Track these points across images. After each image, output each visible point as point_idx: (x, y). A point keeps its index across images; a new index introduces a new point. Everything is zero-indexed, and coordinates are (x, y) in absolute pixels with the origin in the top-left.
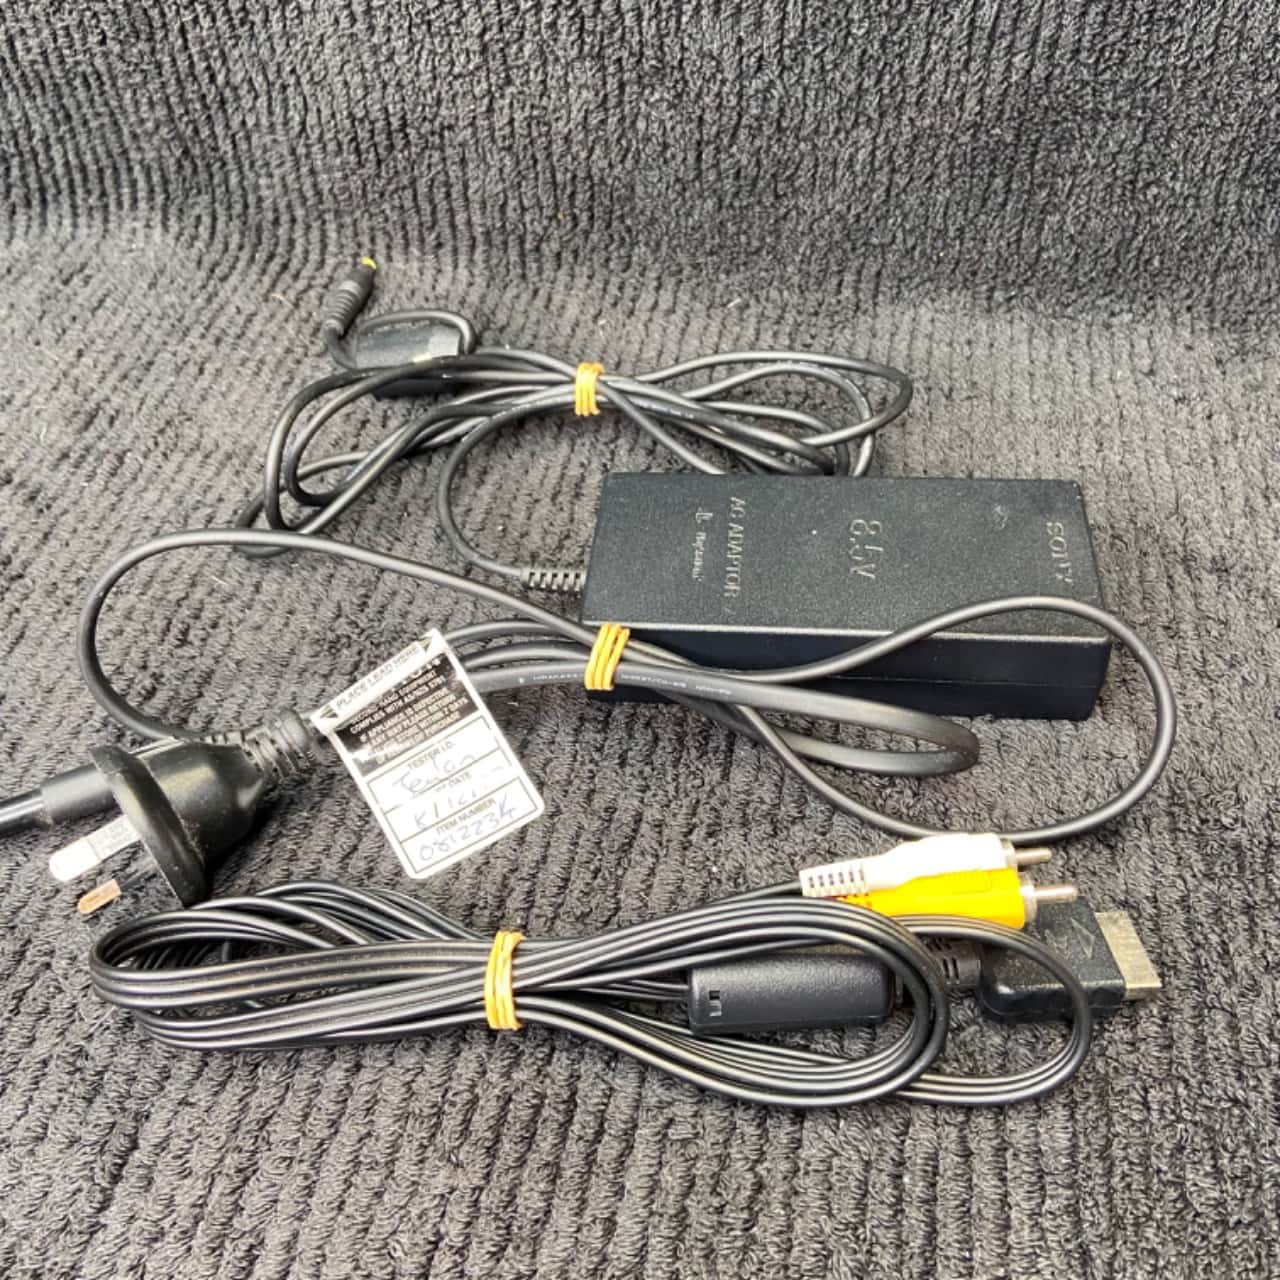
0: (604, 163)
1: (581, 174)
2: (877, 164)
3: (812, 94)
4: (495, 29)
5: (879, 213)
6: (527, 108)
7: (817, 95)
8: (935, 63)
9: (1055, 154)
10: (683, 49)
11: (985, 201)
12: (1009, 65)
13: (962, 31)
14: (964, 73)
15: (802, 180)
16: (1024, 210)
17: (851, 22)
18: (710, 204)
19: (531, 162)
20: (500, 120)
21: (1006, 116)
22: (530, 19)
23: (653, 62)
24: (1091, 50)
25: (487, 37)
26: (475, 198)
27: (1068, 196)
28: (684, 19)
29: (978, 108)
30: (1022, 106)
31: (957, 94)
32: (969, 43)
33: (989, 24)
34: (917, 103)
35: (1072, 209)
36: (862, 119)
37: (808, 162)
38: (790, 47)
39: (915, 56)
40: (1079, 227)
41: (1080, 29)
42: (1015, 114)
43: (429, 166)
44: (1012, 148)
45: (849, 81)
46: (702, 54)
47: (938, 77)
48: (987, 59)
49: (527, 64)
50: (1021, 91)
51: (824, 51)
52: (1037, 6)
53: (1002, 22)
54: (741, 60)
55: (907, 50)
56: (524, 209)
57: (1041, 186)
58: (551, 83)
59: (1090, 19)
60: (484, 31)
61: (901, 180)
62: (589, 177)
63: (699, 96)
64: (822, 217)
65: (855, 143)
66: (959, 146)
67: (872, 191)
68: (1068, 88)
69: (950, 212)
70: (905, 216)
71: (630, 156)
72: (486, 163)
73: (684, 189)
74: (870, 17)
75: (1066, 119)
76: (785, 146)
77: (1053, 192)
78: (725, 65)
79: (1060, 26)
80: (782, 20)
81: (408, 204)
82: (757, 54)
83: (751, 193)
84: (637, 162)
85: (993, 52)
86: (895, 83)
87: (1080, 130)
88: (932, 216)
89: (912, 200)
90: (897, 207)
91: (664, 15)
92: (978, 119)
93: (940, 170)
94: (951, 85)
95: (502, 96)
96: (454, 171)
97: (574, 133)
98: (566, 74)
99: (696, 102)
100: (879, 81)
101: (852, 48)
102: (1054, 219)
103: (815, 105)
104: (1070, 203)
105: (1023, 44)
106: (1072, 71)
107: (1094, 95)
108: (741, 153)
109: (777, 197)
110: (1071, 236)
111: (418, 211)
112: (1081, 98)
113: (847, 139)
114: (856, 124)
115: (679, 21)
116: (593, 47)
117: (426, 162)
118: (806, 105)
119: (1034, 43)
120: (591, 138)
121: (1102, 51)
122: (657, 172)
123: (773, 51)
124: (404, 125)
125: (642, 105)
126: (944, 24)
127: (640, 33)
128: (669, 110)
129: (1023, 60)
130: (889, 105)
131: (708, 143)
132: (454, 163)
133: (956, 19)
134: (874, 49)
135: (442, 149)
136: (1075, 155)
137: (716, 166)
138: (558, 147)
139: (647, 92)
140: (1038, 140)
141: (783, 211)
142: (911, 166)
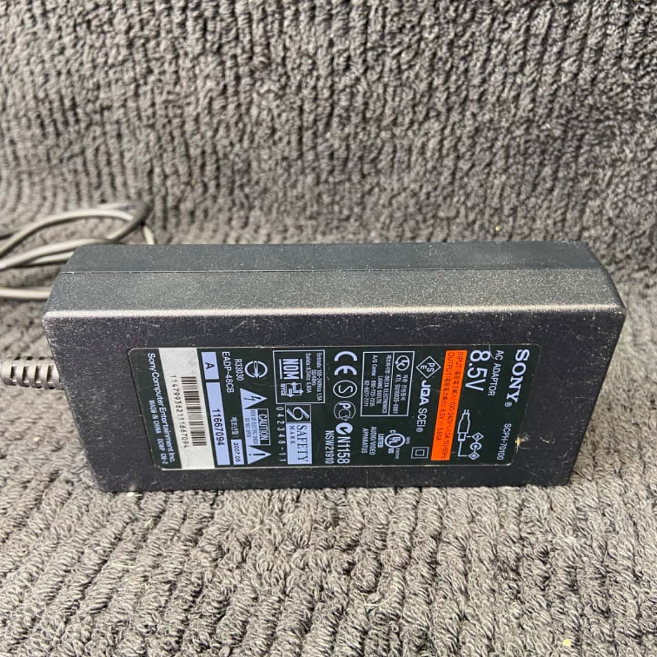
0: (226, 142)
1: (209, 149)
2: (444, 152)
3: (390, 90)
4: (137, 27)
5: (445, 193)
6: (165, 93)
7: (395, 92)
8: (495, 66)
9: (597, 148)
10: (286, 49)
11: (535, 186)
12: (559, 69)
13: (518, 37)
14: (520, 75)
15: (383, 163)
16: (569, 195)
17: (423, 28)
18: (310, 179)
19: (169, 138)
20: (144, 103)
21: (556, 114)
22: (164, 20)
23: (262, 59)
24: (632, 57)
25: (132, 34)
26: (129, 166)
27: (609, 184)
28: (286, 23)
29: (531, 106)
30: (569, 105)
31: (513, 93)
32: (525, 49)
33: (543, 31)
34: (479, 100)
35: (611, 196)
36: (432, 114)
37: (388, 148)
38: (372, 49)
39: (478, 59)
40: (617, 211)
41: (623, 38)
42: (563, 112)
43: (94, 139)
44: (559, 141)
45: (421, 81)
46: (301, 54)
47: (497, 77)
48: (540, 63)
49: (162, 57)
50: (569, 92)
51: (400, 53)
52: (585, 16)
53: (554, 30)
54: (332, 59)
55: (470, 54)
56: (166, 177)
57: (585, 175)
58: (183, 74)
59: (631, 29)
60: (130, 27)
61: (464, 165)
62: (215, 152)
63: (299, 88)
64: (399, 194)
65: (426, 134)
66: (514, 138)
67: (440, 174)
68: (611, 90)
69: (505, 194)
70: (468, 196)
71: (246, 137)
72: (136, 139)
73: (290, 166)
74: (439, 24)
75: (608, 118)
76: (369, 134)
77: (595, 182)
78: (319, 62)
79: (605, 35)
80: (366, 25)
81: (80, 168)
82: (345, 55)
83: (343, 171)
84: (252, 141)
85: (546, 58)
86: (460, 83)
87: (620, 128)
88: (490, 196)
89: (473, 183)
90: (462, 187)
91: (270, 19)
92: (531, 114)
93: (497, 158)
94: (508, 86)
95: (146, 83)
96: (112, 142)
97: (202, 116)
98: (194, 67)
99: (297, 94)
100: (447, 80)
101: (424, 51)
102: (595, 204)
103: (393, 100)
104: (609, 191)
105: (571, 50)
106: (614, 76)
107: (633, 97)
108: (334, 137)
109: (364, 176)
110: (610, 219)
111: (87, 174)
112: (622, 99)
113: (419, 129)
114: (427, 117)
115: (281, 24)
116: (213, 44)
117: (91, 135)
118: (386, 101)
119: (581, 50)
120: (215, 121)
121: (643, 57)
122: (267, 151)
123: (358, 52)
124: (74, 106)
125: (255, 95)
126: (503, 31)
127: (251, 33)
128: (275, 100)
129: (571, 65)
130: (455, 103)
131: (308, 129)
132: (112, 137)
133: (514, 27)
134: (443, 52)
135: (103, 125)
136: (615, 149)
137: (314, 148)
138: (189, 127)
139: (258, 84)
140: (583, 136)
141: (367, 187)
142: (473, 154)
